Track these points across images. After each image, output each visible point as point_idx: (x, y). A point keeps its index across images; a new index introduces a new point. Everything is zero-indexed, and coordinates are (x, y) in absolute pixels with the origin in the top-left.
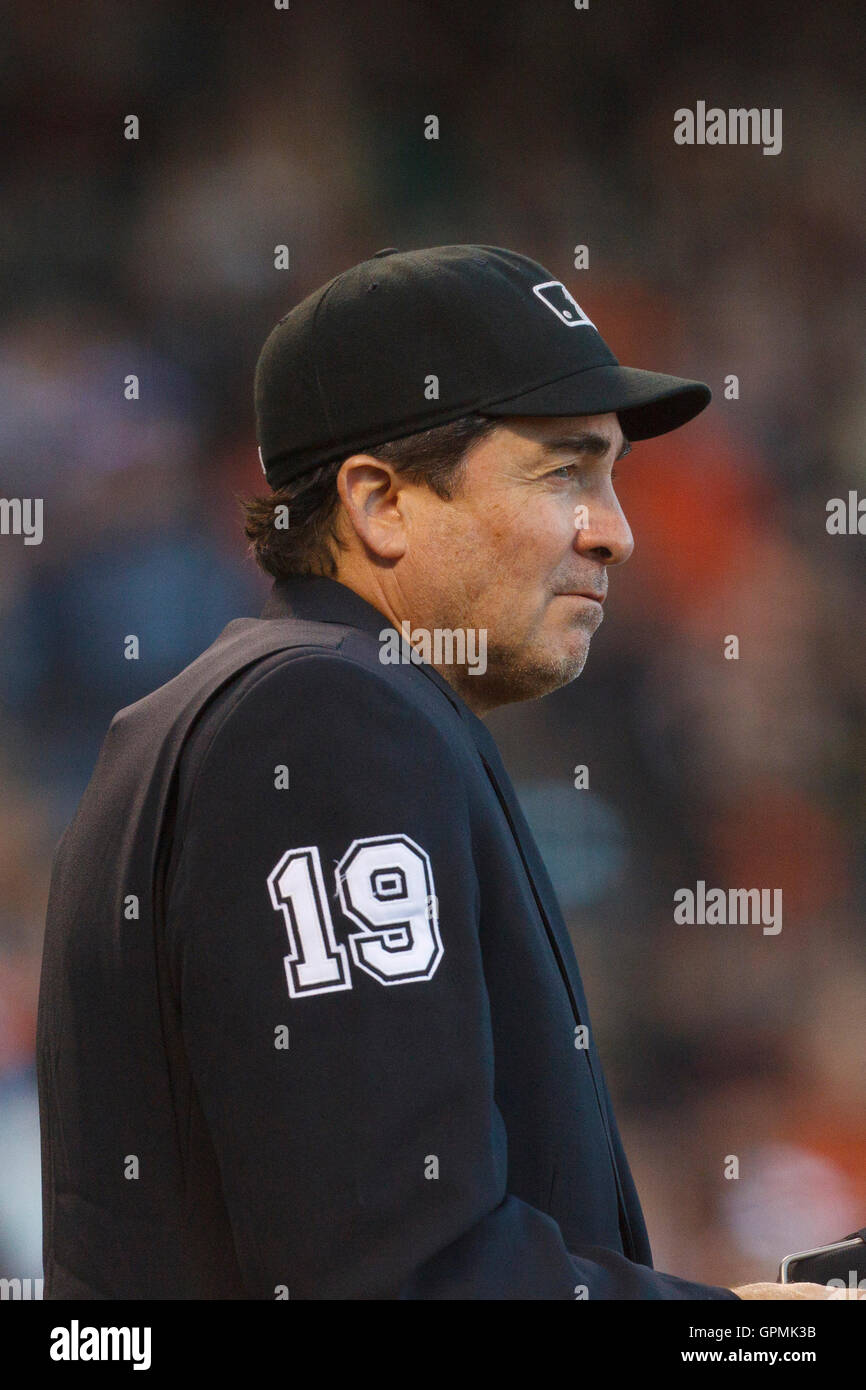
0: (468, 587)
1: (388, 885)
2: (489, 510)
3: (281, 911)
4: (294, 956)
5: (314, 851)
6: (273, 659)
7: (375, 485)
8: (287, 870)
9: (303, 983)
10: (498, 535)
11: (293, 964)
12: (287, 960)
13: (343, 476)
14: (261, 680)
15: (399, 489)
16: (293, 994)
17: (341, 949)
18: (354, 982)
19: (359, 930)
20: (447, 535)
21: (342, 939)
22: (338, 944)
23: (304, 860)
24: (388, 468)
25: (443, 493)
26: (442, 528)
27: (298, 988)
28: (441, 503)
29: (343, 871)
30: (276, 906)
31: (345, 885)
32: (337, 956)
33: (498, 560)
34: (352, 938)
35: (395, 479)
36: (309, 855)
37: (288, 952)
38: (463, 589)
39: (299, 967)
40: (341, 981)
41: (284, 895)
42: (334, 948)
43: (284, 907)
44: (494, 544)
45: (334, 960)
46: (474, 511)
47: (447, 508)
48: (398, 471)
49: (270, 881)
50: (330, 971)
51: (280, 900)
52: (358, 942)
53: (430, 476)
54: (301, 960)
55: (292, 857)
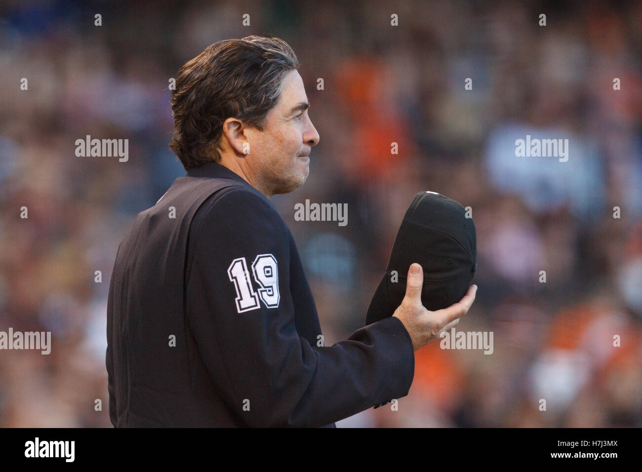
0: (272, 161)
1: (268, 272)
2: (277, 133)
3: (233, 282)
4: (239, 298)
5: (244, 259)
6: (223, 191)
7: (236, 128)
8: (234, 267)
9: (242, 307)
10: (281, 141)
11: (239, 301)
12: (236, 299)
13: (225, 126)
14: (220, 198)
15: (244, 128)
16: (239, 312)
17: (256, 294)
18: (261, 306)
19: (261, 288)
20: (263, 144)
21: (255, 290)
22: (254, 292)
23: (240, 262)
24: (240, 121)
25: (260, 129)
26: (261, 141)
27: (241, 309)
28: (259, 132)
29: (254, 266)
30: (231, 280)
31: (256, 272)
32: (254, 297)
33: (282, 150)
34: (259, 290)
35: (243, 125)
36: (242, 261)
37: (236, 296)
38: (270, 162)
39: (241, 301)
40: (256, 305)
41: (234, 276)
42: (253, 294)
43: (234, 280)
44: (280, 145)
45: (253, 298)
46: (271, 134)
47: (262, 134)
48: (244, 121)
49: (228, 271)
50: (252, 302)
51: (233, 278)
52: (261, 291)
53: (256, 123)
54: (241, 299)
55: (236, 262)
